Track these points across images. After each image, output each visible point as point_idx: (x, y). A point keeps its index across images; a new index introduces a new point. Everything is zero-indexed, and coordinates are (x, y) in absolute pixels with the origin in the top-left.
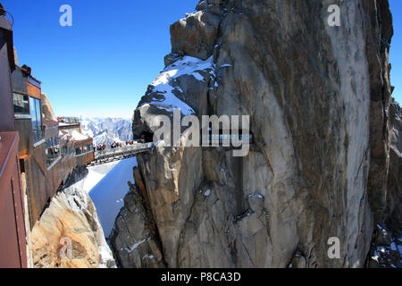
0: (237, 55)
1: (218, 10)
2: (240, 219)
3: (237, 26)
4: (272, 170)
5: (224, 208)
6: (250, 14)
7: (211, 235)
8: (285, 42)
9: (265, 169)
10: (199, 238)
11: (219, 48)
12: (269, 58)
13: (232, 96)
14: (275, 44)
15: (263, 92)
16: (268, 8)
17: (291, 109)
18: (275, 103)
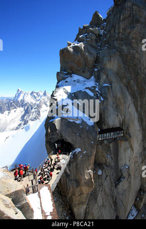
0: (113, 79)
1: (94, 44)
2: (118, 184)
3: (112, 59)
4: (133, 150)
5: (110, 180)
6: (121, 52)
7: (104, 200)
8: (143, 73)
9: (129, 150)
10: (98, 205)
11: (98, 71)
12: (132, 82)
13: (113, 107)
14: (137, 74)
15: (129, 103)
16: (133, 49)
17: (142, 113)
18: (134, 110)
